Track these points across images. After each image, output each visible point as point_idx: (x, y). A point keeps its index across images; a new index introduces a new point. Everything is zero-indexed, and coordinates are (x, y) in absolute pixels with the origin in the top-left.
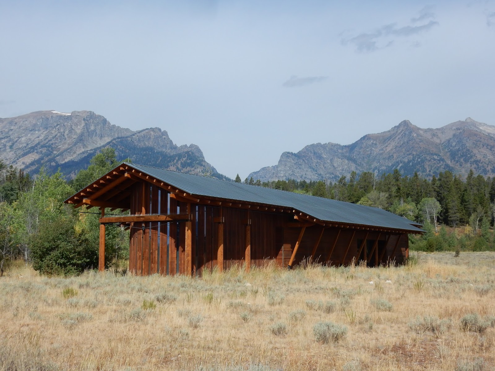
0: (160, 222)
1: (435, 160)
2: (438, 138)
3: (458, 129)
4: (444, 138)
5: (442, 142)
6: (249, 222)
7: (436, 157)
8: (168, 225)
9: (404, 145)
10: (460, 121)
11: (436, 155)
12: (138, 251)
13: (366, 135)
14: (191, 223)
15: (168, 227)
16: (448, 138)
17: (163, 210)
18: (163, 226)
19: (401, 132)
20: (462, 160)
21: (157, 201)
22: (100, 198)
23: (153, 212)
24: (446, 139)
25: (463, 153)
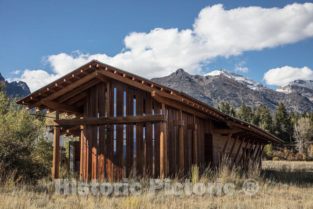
0: (125, 125)
2: (203, 82)
4: (206, 82)
5: (205, 85)
6: (195, 127)
14: (166, 124)
15: (135, 129)
16: (209, 82)
17: (129, 112)
18: (130, 128)
19: (177, 77)
20: (219, 98)
21: (122, 102)
22: (56, 100)
23: (117, 114)
24: (208, 83)
25: (220, 93)
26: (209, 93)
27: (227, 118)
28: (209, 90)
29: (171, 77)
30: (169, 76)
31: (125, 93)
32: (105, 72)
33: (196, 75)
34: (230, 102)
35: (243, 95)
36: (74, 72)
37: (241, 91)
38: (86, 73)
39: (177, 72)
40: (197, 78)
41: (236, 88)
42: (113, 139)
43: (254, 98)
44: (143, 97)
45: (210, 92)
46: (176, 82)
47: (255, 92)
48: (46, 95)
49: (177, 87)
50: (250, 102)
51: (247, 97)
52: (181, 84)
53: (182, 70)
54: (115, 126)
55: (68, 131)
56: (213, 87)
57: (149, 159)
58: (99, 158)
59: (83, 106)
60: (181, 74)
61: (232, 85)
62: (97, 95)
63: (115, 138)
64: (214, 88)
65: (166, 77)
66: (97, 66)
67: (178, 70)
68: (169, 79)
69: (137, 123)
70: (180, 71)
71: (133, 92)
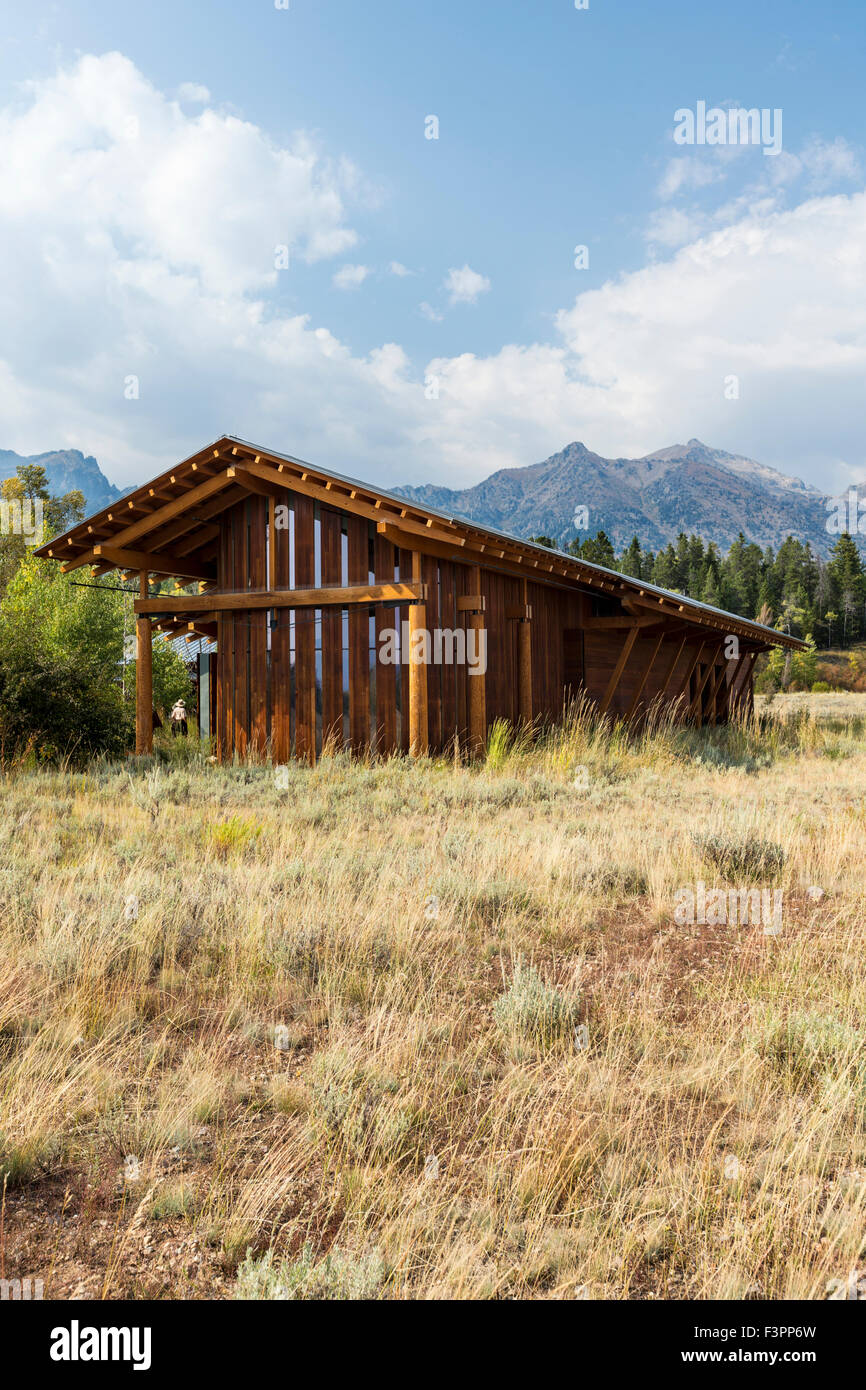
0: (320, 611)
1: (632, 521)
2: (638, 477)
3: (674, 461)
4: (648, 479)
5: (645, 487)
6: (529, 613)
7: (632, 515)
8: (344, 616)
9: (573, 491)
10: (677, 446)
11: (632, 510)
12: (256, 691)
13: (500, 472)
14: (423, 607)
15: (345, 624)
16: (656, 478)
17: (328, 575)
18: (331, 620)
19: (567, 466)
20: (682, 521)
21: (312, 549)
22: (137, 545)
23: (299, 582)
24: (652, 480)
25: (684, 507)
26: (656, 509)
27: (622, 587)
28: (655, 500)
29: (550, 466)
30: (545, 464)
31: (317, 524)
32: (256, 469)
33: (618, 460)
34: (712, 531)
35: (748, 512)
36: (176, 471)
37: (741, 501)
38: (207, 472)
39: (566, 452)
40: (621, 466)
41: (730, 493)
42: (288, 650)
43: (780, 521)
44: (366, 535)
45: (659, 504)
46: (563, 478)
47: (783, 503)
48: (107, 533)
49: (566, 494)
50: (767, 530)
51: (761, 518)
52: (577, 484)
53: (579, 447)
54: (292, 613)
55: (191, 626)
56: (667, 490)
57: (386, 702)
58: (252, 701)
59: (215, 560)
60: (577, 456)
61: (720, 484)
62: (246, 530)
63: (293, 645)
64: (669, 494)
65: (535, 466)
66: (234, 452)
67: (569, 446)
68: (543, 472)
69: (350, 606)
70: (576, 448)
71: (339, 520)
